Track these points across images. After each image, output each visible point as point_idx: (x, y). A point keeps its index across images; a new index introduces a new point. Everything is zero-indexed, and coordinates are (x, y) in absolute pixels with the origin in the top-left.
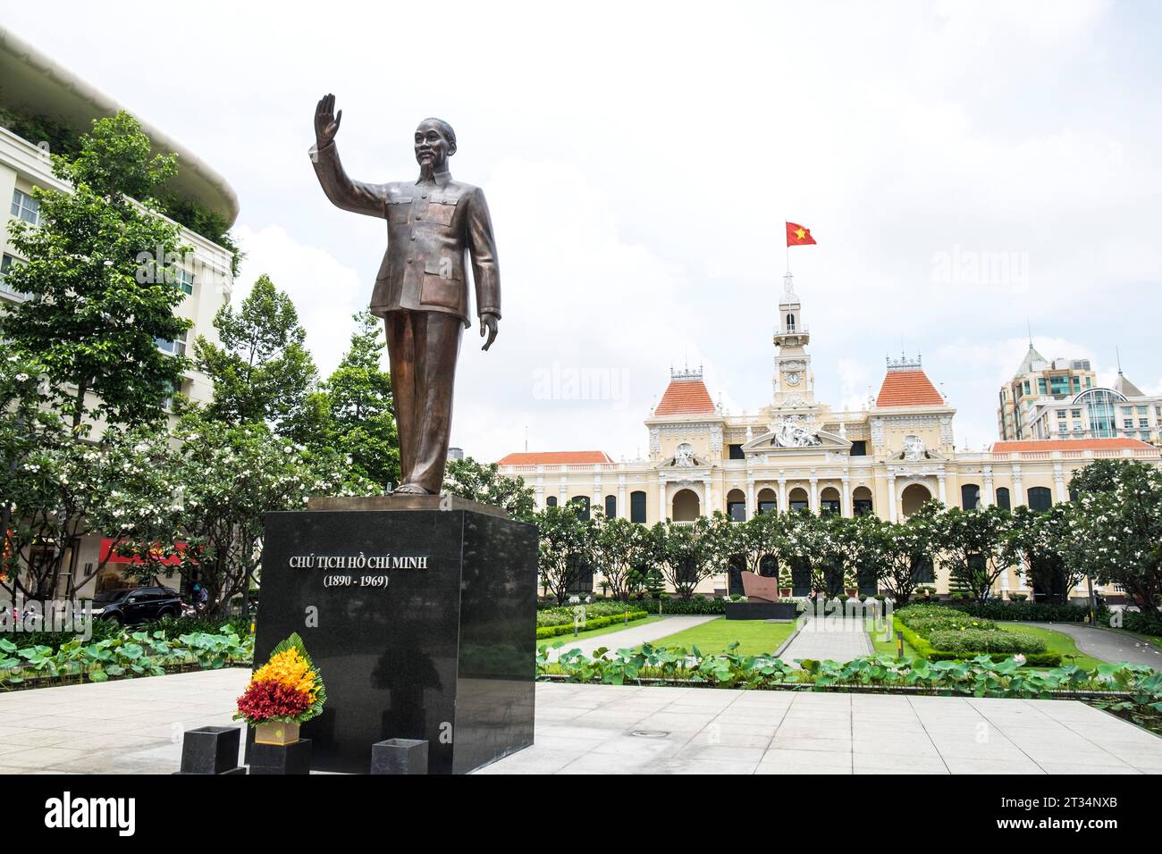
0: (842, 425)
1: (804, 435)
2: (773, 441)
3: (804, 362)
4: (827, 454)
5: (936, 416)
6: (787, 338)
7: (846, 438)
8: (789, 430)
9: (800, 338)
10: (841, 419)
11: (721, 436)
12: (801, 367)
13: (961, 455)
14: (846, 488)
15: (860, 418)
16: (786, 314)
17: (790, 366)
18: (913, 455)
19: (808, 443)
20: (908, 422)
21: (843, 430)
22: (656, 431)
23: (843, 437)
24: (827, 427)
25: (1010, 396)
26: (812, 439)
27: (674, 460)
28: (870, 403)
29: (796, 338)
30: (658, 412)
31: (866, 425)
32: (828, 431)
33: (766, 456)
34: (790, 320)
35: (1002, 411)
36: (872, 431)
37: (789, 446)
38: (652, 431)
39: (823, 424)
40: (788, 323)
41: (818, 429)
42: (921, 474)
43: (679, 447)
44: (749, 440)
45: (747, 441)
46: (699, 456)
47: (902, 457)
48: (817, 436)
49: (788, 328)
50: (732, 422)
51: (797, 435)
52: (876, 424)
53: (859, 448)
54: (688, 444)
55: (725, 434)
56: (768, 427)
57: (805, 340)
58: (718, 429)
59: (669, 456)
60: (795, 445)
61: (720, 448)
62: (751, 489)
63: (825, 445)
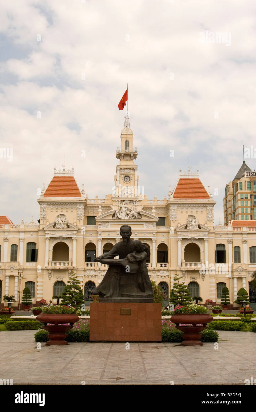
0: (154, 207)
1: (132, 212)
2: (114, 215)
3: (133, 169)
4: (144, 224)
5: (205, 205)
6: (124, 155)
7: (155, 214)
8: (124, 209)
9: (132, 155)
10: (153, 204)
11: (83, 211)
12: (131, 172)
13: (218, 227)
14: (154, 244)
15: (162, 204)
16: (125, 140)
17: (126, 171)
18: (192, 227)
19: (134, 217)
20: (190, 208)
21: (154, 211)
22: (45, 206)
23: (154, 214)
24: (145, 208)
25: (231, 190)
26: (136, 214)
27: (55, 224)
28: (169, 195)
29: (130, 155)
30: (45, 195)
31: (167, 208)
32: (144, 210)
33: (110, 224)
34: (127, 144)
35: (226, 198)
36: (170, 212)
37: (123, 218)
38: (42, 206)
39: (143, 206)
40: (126, 146)
41: (139, 209)
42: (195, 237)
43: (58, 216)
44: (100, 214)
45: (99, 214)
46: (71, 222)
47: (186, 227)
48: (139, 213)
49: (126, 149)
50: (90, 203)
51: (128, 212)
52: (172, 208)
53: (162, 221)
54: (64, 215)
55: (85, 209)
56: (111, 206)
57: (135, 156)
58: (82, 206)
59: (52, 222)
60: (126, 218)
61: (83, 217)
62: (100, 243)
63: (144, 218)
